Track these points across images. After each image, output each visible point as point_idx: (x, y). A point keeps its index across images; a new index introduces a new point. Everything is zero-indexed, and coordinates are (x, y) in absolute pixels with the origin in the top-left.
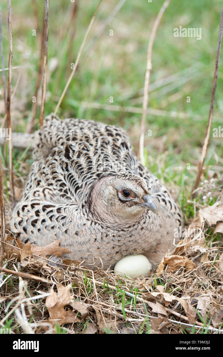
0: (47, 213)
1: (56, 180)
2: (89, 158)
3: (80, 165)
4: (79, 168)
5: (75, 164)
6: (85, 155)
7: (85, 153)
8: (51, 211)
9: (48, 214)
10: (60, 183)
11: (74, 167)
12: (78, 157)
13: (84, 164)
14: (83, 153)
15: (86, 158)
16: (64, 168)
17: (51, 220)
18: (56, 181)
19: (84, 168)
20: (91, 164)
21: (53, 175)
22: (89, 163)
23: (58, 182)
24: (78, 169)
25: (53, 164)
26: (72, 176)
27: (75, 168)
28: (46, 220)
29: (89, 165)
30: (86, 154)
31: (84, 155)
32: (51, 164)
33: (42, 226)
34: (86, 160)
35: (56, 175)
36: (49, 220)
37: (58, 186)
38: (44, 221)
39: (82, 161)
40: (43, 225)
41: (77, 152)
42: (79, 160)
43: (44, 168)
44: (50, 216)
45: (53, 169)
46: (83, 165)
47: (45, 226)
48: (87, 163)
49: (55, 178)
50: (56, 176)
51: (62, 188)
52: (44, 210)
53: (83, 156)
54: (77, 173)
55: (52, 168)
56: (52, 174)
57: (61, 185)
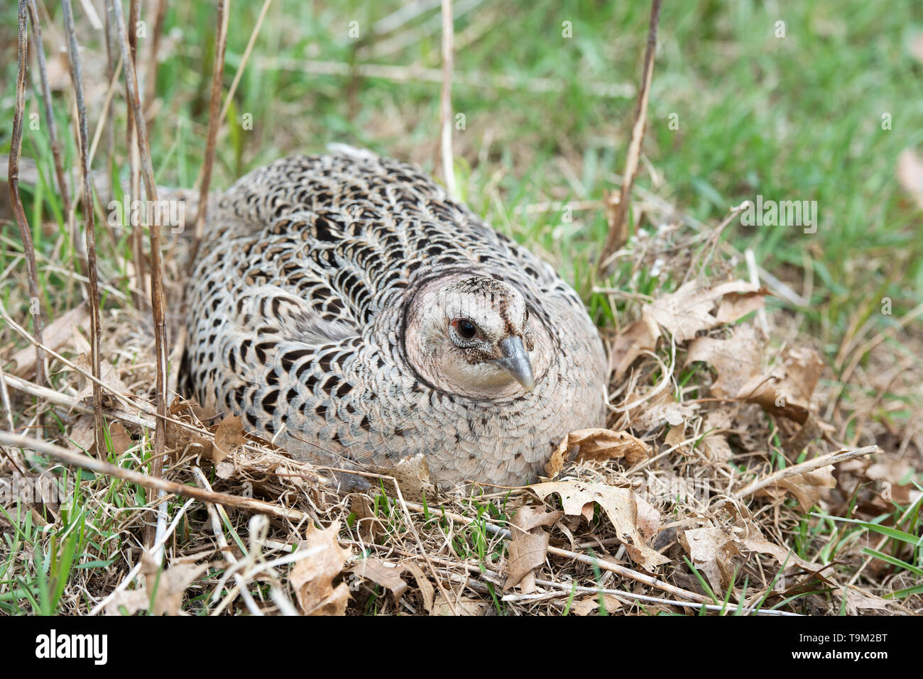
0: (299, 374)
1: (299, 284)
2: (384, 231)
3: (369, 251)
4: (367, 259)
5: (351, 250)
6: (374, 228)
7: (371, 223)
8: (307, 366)
9: (302, 375)
10: (312, 290)
11: (353, 257)
12: (357, 232)
13: (377, 245)
14: (367, 225)
15: (379, 233)
16: (323, 262)
17: (311, 389)
18: (301, 288)
19: (382, 255)
20: (397, 243)
21: (289, 275)
22: (388, 242)
23: (307, 289)
24: (364, 262)
25: (285, 252)
26: (354, 279)
27: (355, 259)
28: (298, 391)
29: (394, 247)
30: (374, 225)
31: (371, 227)
32: (279, 252)
33: (290, 407)
34: (381, 236)
35: (298, 273)
36: (306, 390)
37: (308, 297)
38: (292, 394)
39: (370, 238)
40: (293, 406)
41: (350, 225)
42: (361, 239)
43: (259, 262)
44: (306, 379)
45: (287, 262)
46: (375, 249)
47: (299, 405)
48: (384, 242)
49: (297, 280)
50: (298, 276)
51: (319, 301)
52: (287, 367)
53: (368, 229)
54: (365, 269)
55: (284, 260)
56: (287, 273)
57: (315, 295)
